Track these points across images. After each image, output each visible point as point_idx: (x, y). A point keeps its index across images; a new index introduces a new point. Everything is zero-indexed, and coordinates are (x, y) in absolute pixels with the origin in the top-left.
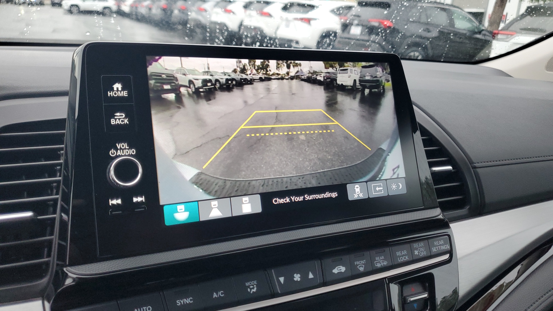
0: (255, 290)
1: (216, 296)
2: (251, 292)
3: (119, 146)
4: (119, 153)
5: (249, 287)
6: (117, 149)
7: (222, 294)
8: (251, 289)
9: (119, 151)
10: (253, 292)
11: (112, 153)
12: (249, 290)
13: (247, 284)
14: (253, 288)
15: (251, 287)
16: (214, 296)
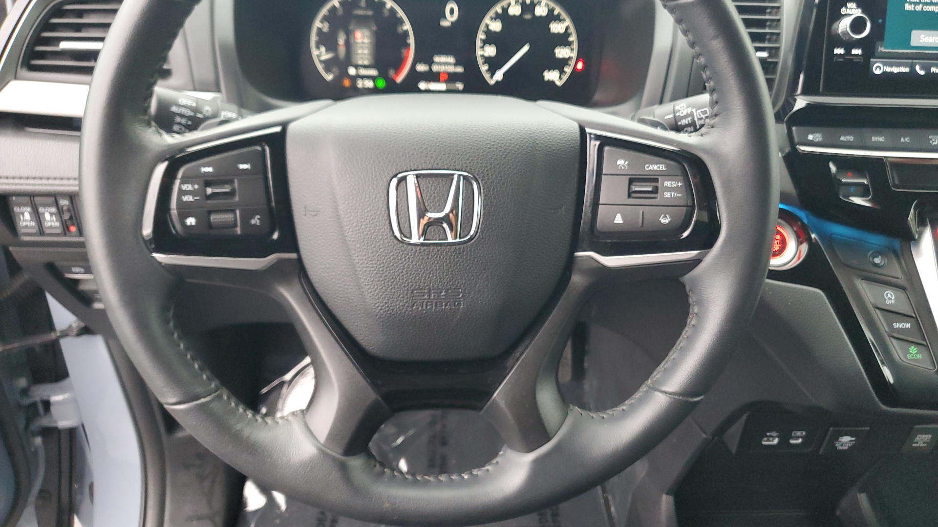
0: (936, 143)
1: (903, 141)
2: (933, 144)
3: (848, 7)
4: (849, 12)
5: (931, 139)
6: (846, 7)
7: (908, 140)
8: (933, 142)
9: (848, 9)
10: (934, 145)
11: (843, 11)
12: (931, 142)
13: (930, 137)
14: (935, 141)
15: (933, 140)
16: (901, 141)
